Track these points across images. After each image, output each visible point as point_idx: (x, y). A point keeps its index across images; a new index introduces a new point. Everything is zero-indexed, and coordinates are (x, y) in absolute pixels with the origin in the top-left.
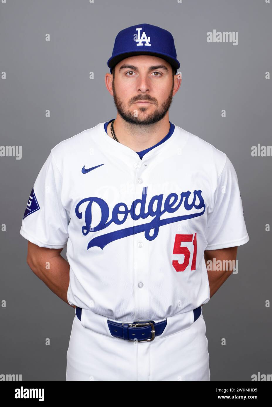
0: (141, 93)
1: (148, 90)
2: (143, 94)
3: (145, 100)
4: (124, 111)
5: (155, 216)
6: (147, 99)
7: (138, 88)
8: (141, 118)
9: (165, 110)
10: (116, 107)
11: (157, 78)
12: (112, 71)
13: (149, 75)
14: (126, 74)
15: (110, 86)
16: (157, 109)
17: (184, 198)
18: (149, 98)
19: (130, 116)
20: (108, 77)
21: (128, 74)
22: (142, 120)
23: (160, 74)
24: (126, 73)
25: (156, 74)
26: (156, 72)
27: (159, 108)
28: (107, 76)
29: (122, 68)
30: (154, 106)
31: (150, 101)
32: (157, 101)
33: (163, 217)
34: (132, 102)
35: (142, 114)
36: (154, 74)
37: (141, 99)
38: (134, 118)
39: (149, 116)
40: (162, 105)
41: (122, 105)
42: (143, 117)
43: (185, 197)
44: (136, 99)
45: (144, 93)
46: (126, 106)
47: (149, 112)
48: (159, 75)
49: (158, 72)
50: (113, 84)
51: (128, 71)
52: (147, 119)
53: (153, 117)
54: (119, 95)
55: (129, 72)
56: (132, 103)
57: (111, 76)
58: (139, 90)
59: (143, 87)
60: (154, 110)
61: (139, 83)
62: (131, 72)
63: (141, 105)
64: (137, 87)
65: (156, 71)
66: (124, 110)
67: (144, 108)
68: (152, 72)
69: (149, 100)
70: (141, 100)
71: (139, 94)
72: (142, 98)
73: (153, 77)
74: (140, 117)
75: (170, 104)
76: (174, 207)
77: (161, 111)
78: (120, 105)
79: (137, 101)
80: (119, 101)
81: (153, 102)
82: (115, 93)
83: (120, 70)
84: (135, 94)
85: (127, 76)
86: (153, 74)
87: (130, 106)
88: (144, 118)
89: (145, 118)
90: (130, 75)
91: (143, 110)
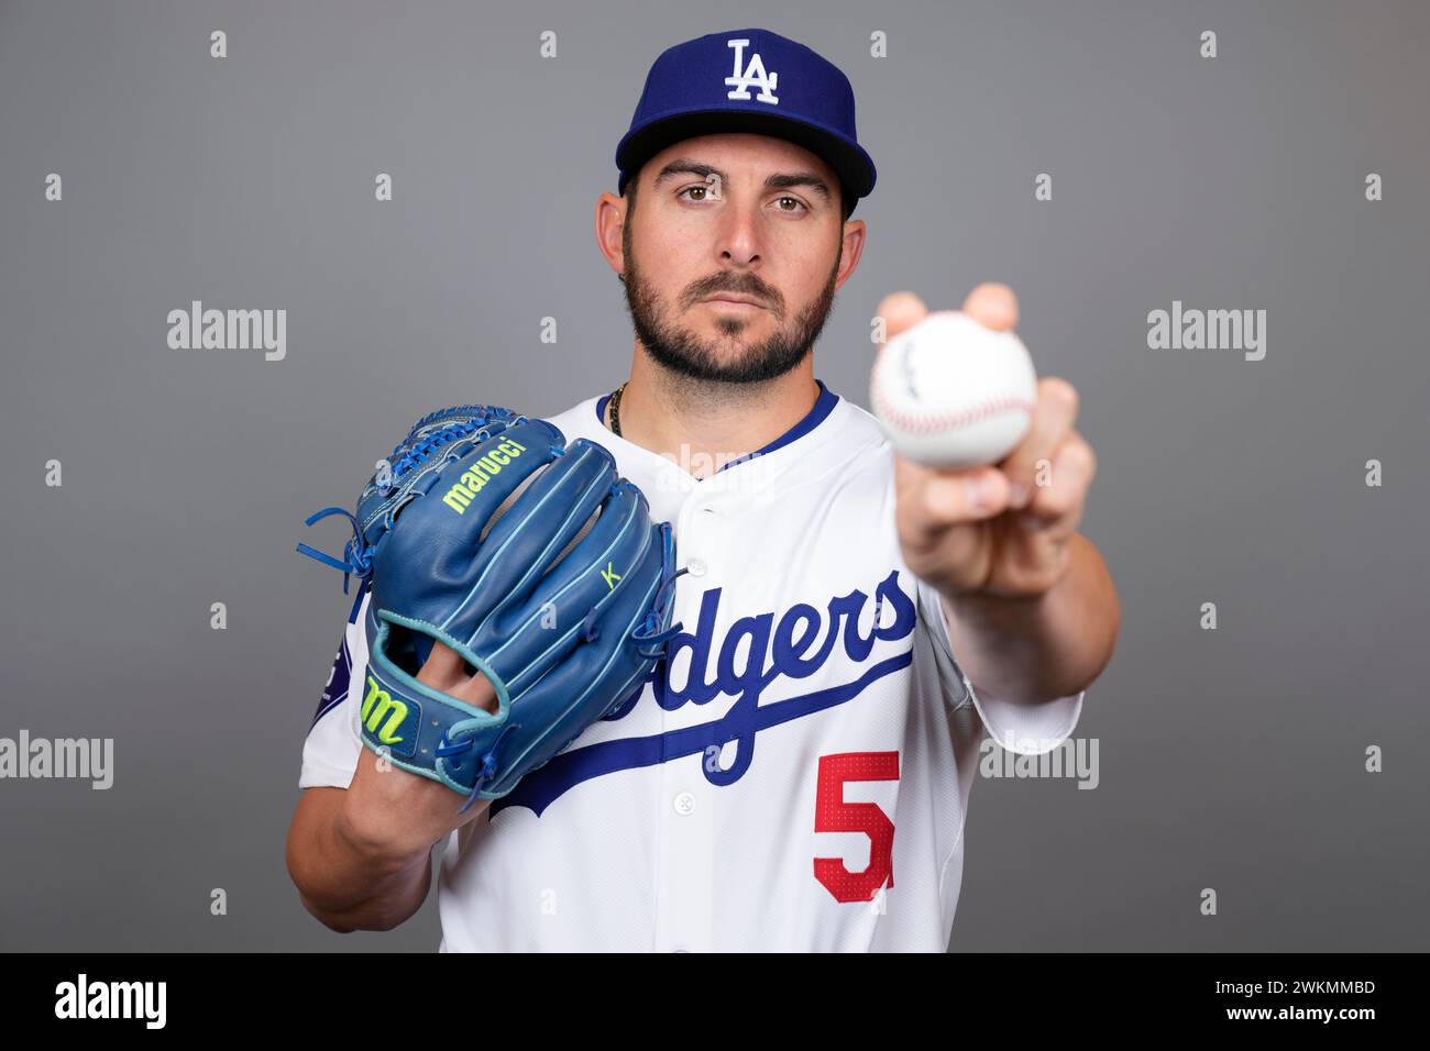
0: (730, 267)
1: (756, 258)
2: (737, 272)
3: (743, 291)
4: (661, 327)
5: (741, 694)
6: (748, 292)
7: (723, 247)
8: (722, 356)
9: (807, 335)
10: (629, 314)
11: (791, 220)
12: (628, 184)
13: (762, 206)
14: (679, 193)
15: (614, 239)
16: (781, 330)
17: (844, 618)
18: (756, 286)
19: (682, 346)
20: (605, 209)
21: (688, 197)
22: (723, 363)
23: (804, 207)
24: (681, 190)
25: (789, 204)
26: (787, 199)
27: (786, 328)
28: (605, 203)
29: (668, 171)
30: (770, 317)
31: (758, 300)
32: (783, 301)
33: (768, 696)
34: (694, 295)
35: (726, 341)
36: (781, 202)
37: (727, 287)
38: (697, 355)
39: (751, 352)
40: (800, 319)
41: (655, 306)
42: (728, 351)
43: (846, 616)
44: (708, 287)
45: (741, 266)
46: (671, 310)
47: (750, 338)
48: (798, 208)
49: (795, 197)
50: (627, 231)
51: (691, 186)
52: (743, 360)
53: (764, 357)
54: (648, 269)
55: (692, 190)
56: (695, 299)
57: (621, 204)
58: (726, 255)
59: (742, 245)
60: (769, 333)
61: (726, 229)
62: (698, 189)
63: (725, 310)
64: (717, 243)
65: (790, 195)
66: (661, 322)
67: (738, 319)
68: (773, 198)
69: (756, 294)
70: (730, 290)
71: (722, 269)
72: (732, 286)
73: (774, 213)
74: (719, 351)
75: (824, 316)
76: (808, 656)
77: (793, 339)
78: (648, 303)
79: (710, 295)
80: (646, 290)
81: (767, 303)
82: (632, 262)
83: (658, 181)
84: (709, 268)
85: (683, 203)
86: (778, 204)
87: (684, 309)
88: (731, 355)
89: (737, 356)
90: (696, 201)
91: (731, 327)
